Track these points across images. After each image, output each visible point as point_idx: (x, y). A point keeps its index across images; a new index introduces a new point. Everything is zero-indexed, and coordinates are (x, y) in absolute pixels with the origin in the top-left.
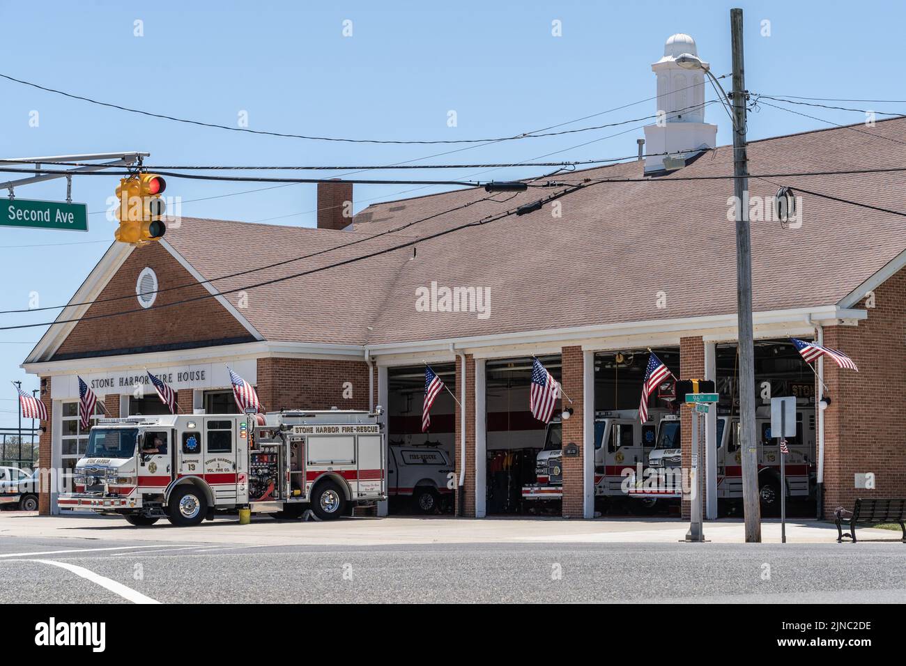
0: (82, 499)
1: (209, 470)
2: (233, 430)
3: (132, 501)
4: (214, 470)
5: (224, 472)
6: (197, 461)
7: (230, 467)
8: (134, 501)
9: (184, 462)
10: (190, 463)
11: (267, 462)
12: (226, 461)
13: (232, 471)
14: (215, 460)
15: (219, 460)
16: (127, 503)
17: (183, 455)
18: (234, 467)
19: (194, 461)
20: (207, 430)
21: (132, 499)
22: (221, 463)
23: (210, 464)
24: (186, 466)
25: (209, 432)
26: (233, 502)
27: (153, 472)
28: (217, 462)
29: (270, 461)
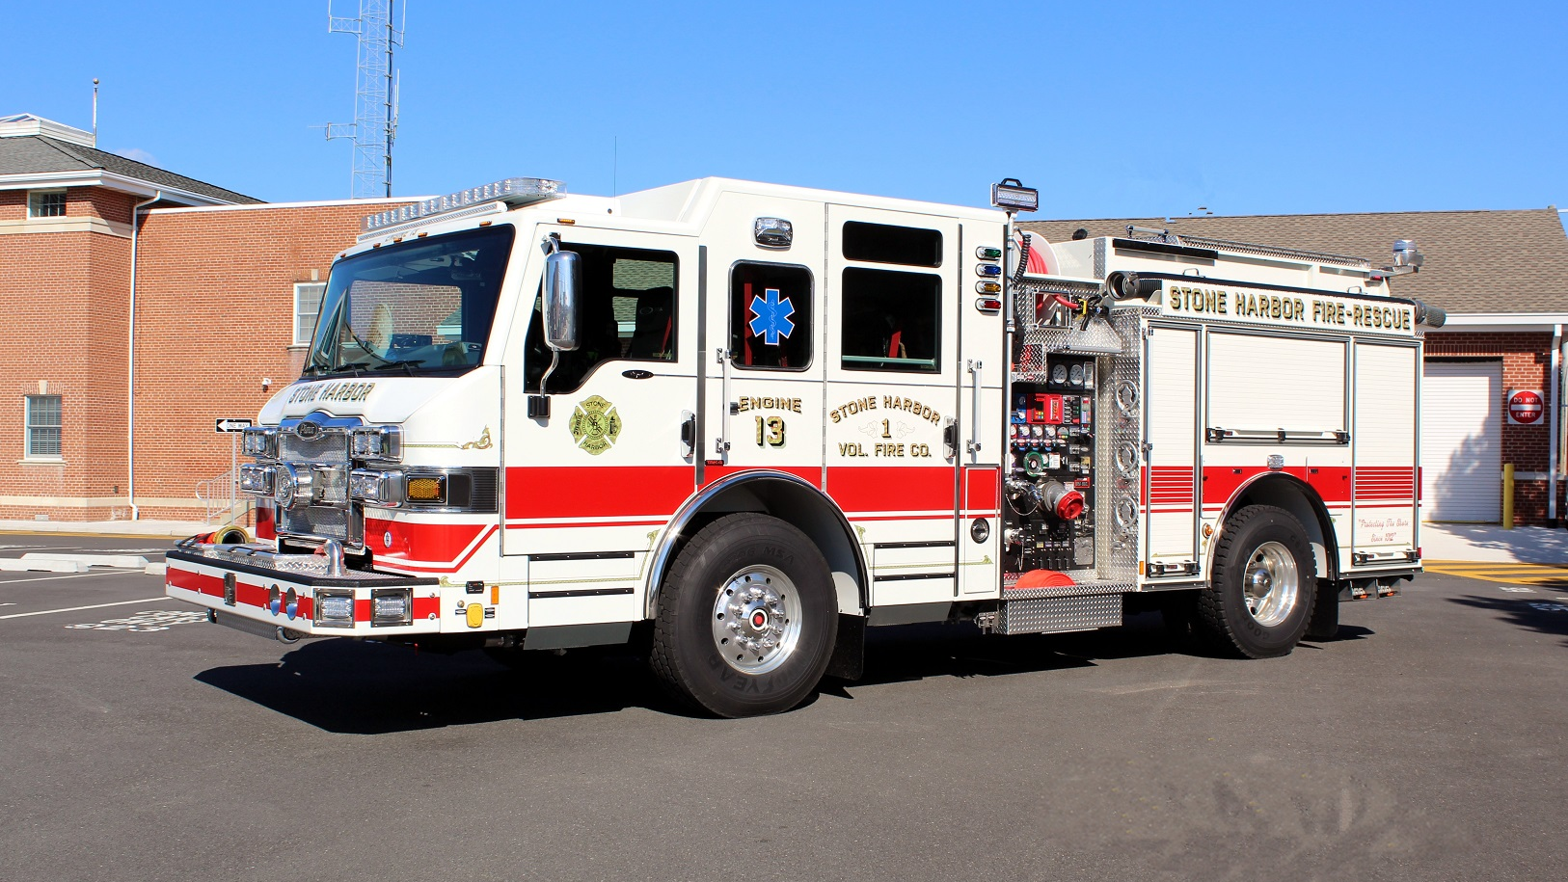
0: (242, 578)
1: (845, 449)
2: (946, 271)
3: (475, 598)
4: (869, 448)
5: (908, 461)
6: (795, 405)
7: (933, 436)
8: (484, 599)
9: (735, 409)
10: (767, 414)
11: (1058, 426)
12: (918, 409)
13: (939, 457)
14: (870, 403)
15: (888, 402)
16: (447, 607)
17: (732, 371)
18: (951, 436)
19: (779, 404)
20: (840, 263)
21: (475, 587)
22: (896, 416)
23: (850, 421)
24: (747, 421)
25: (849, 275)
26: (940, 593)
27: (596, 448)
28: (882, 413)
29: (1067, 418)
